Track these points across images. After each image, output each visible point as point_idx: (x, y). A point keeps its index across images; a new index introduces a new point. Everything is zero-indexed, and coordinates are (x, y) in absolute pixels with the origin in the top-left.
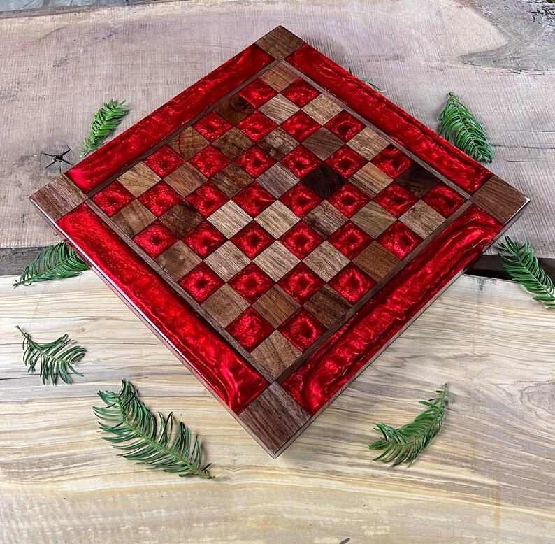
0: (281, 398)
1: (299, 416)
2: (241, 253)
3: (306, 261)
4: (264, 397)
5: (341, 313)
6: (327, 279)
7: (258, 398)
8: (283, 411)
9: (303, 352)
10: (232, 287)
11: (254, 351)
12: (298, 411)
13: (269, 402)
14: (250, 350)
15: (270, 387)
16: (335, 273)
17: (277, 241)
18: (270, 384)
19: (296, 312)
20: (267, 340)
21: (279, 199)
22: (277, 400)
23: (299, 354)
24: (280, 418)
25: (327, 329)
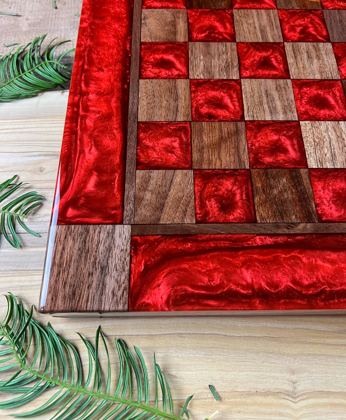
0: (116, 251)
1: (113, 294)
2: (236, 63)
3: (306, 126)
4: (100, 232)
5: (294, 217)
6: (312, 163)
7: (91, 227)
8: (102, 269)
9: (197, 222)
10: (190, 88)
11: (142, 171)
12: (120, 287)
13: (99, 242)
14: (140, 165)
15: (118, 227)
16: (329, 166)
17: (289, 81)
18: (121, 223)
19: (236, 170)
20: (171, 172)
21: (333, 44)
22: (109, 249)
23: (189, 220)
24: (91, 274)
25: (255, 221)
